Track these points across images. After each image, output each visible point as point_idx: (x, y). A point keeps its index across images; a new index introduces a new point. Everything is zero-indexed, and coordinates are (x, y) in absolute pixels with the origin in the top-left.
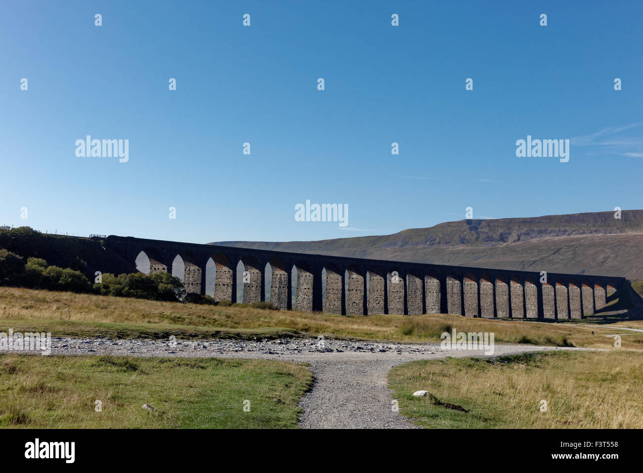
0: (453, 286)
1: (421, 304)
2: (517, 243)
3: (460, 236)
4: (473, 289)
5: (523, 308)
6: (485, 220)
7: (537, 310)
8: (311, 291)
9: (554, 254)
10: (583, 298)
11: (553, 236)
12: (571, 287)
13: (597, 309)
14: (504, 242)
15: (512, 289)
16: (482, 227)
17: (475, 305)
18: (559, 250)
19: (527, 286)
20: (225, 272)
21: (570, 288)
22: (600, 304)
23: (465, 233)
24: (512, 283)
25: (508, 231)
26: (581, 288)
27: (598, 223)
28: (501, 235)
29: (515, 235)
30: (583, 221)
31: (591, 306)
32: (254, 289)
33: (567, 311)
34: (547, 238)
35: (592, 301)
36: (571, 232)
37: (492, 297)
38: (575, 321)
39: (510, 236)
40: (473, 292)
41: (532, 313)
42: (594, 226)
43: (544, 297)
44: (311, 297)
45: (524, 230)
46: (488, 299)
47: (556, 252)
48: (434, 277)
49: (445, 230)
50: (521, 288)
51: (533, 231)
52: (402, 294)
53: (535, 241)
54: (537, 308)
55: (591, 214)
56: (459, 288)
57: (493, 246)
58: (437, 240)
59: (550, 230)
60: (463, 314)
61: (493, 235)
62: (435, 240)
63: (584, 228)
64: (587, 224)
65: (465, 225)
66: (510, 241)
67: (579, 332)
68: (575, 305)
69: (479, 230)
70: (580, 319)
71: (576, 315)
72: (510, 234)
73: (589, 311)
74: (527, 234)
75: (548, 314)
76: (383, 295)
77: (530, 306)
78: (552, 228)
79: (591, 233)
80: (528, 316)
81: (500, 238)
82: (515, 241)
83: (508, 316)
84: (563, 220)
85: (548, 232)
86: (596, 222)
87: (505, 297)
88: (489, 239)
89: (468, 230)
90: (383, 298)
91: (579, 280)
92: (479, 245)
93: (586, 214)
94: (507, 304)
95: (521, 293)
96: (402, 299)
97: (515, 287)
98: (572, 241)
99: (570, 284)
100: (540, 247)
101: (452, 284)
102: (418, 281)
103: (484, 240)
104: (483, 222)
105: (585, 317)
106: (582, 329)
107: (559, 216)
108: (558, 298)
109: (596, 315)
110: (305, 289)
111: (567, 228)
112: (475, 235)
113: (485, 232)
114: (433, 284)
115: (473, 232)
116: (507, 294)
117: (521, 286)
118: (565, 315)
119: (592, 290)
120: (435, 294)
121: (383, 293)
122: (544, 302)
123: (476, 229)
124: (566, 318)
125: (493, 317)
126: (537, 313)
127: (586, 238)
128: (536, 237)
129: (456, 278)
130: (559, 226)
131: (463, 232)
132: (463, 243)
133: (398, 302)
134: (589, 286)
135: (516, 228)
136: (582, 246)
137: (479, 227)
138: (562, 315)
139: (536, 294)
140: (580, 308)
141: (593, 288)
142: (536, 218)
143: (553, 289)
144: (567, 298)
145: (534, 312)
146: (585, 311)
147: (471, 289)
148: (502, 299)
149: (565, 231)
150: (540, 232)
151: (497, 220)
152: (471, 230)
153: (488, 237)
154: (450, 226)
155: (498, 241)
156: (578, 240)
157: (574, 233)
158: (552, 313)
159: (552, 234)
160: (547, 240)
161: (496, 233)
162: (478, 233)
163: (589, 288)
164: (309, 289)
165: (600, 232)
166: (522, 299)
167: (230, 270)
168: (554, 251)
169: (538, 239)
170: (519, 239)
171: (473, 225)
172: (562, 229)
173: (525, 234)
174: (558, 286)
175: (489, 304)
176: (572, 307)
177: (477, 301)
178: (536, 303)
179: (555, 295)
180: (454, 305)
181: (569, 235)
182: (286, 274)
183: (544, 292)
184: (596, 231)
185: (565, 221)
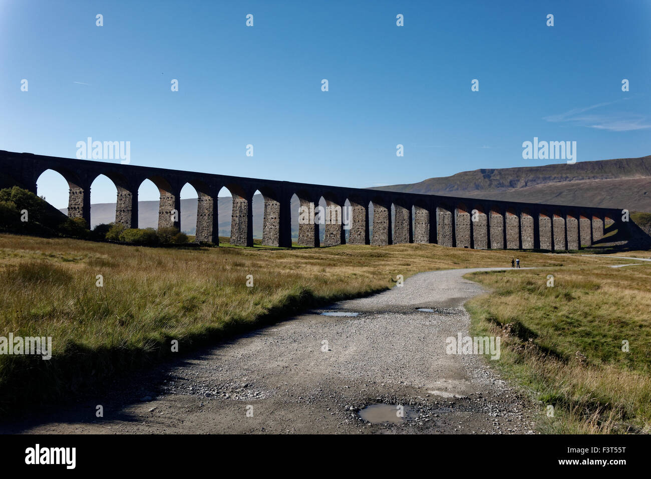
0: (444, 217)
1: (408, 235)
2: (525, 189)
3: (475, 183)
4: (465, 220)
5: (518, 239)
6: (497, 170)
7: (533, 242)
8: (278, 220)
9: (556, 196)
10: (581, 229)
11: (556, 182)
12: (569, 218)
13: (594, 241)
14: (513, 187)
15: (507, 221)
16: (494, 175)
17: (468, 237)
18: (560, 194)
19: (523, 217)
20: (168, 198)
21: (567, 220)
22: (598, 236)
23: (480, 180)
24: (507, 214)
25: (517, 179)
26: (578, 220)
27: (596, 170)
28: (511, 182)
29: (523, 182)
30: (582, 169)
31: (588, 238)
32: (206, 218)
33: (564, 243)
34: (550, 184)
35: (590, 232)
36: (572, 178)
37: (485, 228)
38: (571, 252)
39: (519, 183)
40: (466, 223)
41: (528, 244)
42: (592, 172)
43: (540, 229)
44: (278, 227)
45: (531, 177)
46: (482, 230)
47: (558, 195)
48: (423, 208)
49: (462, 178)
50: (517, 220)
51: (539, 178)
52: (386, 225)
53: (540, 186)
54: (533, 240)
55: (590, 163)
56: (450, 219)
57: (504, 191)
58: (456, 187)
59: (553, 176)
60: (454, 245)
61: (504, 182)
62: (453, 187)
63: (583, 175)
64: (586, 172)
65: (480, 173)
66: (518, 186)
67: (574, 262)
68: (572, 236)
69: (492, 178)
70: (577, 250)
71: (573, 246)
72: (518, 181)
73: (586, 242)
74: (533, 180)
75: (544, 245)
76: (365, 225)
77: (526, 237)
78: (555, 175)
79: (589, 179)
80: (523, 247)
81: (509, 185)
82: (522, 187)
83: (502, 247)
84: (565, 168)
85: (551, 178)
86: (594, 169)
87: (500, 229)
88: (501, 185)
89: (483, 178)
90: (364, 228)
91: (577, 212)
92: (491, 191)
93: (586, 163)
94: (502, 236)
95: (516, 224)
96: (386, 231)
97: (511, 218)
98: (573, 186)
99: (567, 216)
100: (545, 191)
101: (442, 215)
102: (405, 211)
103: (496, 186)
104: (496, 171)
105: (583, 249)
106: (579, 259)
107: (561, 164)
108: (555, 230)
109: (593, 246)
110: (272, 218)
111: (568, 175)
112: (488, 182)
113: (497, 180)
114: (421, 215)
115: (487, 180)
116: (502, 225)
117: (517, 217)
118: (561, 246)
119: (589, 221)
120: (424, 225)
121: (364, 223)
122: (541, 233)
123: (489, 177)
124: (563, 249)
125: (487, 249)
126: (533, 245)
127: (585, 183)
128: (541, 183)
129: (447, 209)
130: (561, 173)
131: (478, 180)
132: (478, 189)
133: (382, 234)
134: (587, 218)
135: (524, 175)
136: (581, 190)
137: (492, 175)
138: (559, 246)
139: (532, 225)
140: (577, 239)
141: (591, 220)
142: (541, 167)
143: (550, 221)
144: (564, 229)
145: (530, 244)
146: (582, 242)
147: (464, 220)
148: (496, 231)
149: (567, 177)
150: (545, 179)
151: (507, 169)
152: (485, 178)
153: (500, 184)
154: (467, 175)
155: (508, 186)
156: (578, 185)
157: (574, 179)
158: (548, 244)
159: (555, 181)
160: (551, 186)
161: (506, 180)
162: (491, 181)
163: (586, 219)
164: (275, 218)
165: (597, 178)
166: (517, 230)
167: (173, 196)
168: (557, 195)
169: (543, 185)
170: (526, 185)
171: (487, 174)
172: (564, 176)
173: (532, 181)
174: (555, 218)
175: (483, 235)
176: (569, 239)
177: (469, 233)
178: (532, 235)
179: (552, 227)
180: (445, 237)
181: (570, 181)
182: (246, 201)
183: (541, 223)
184: (594, 177)
185: (567, 169)
